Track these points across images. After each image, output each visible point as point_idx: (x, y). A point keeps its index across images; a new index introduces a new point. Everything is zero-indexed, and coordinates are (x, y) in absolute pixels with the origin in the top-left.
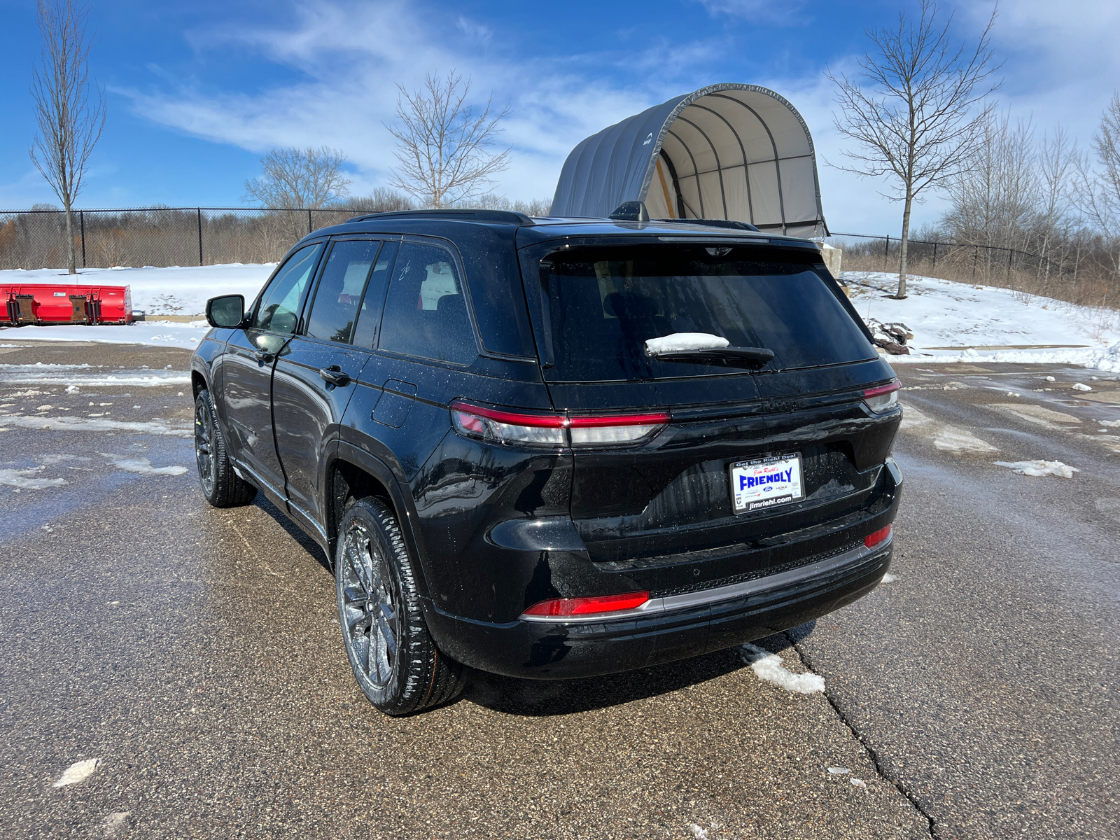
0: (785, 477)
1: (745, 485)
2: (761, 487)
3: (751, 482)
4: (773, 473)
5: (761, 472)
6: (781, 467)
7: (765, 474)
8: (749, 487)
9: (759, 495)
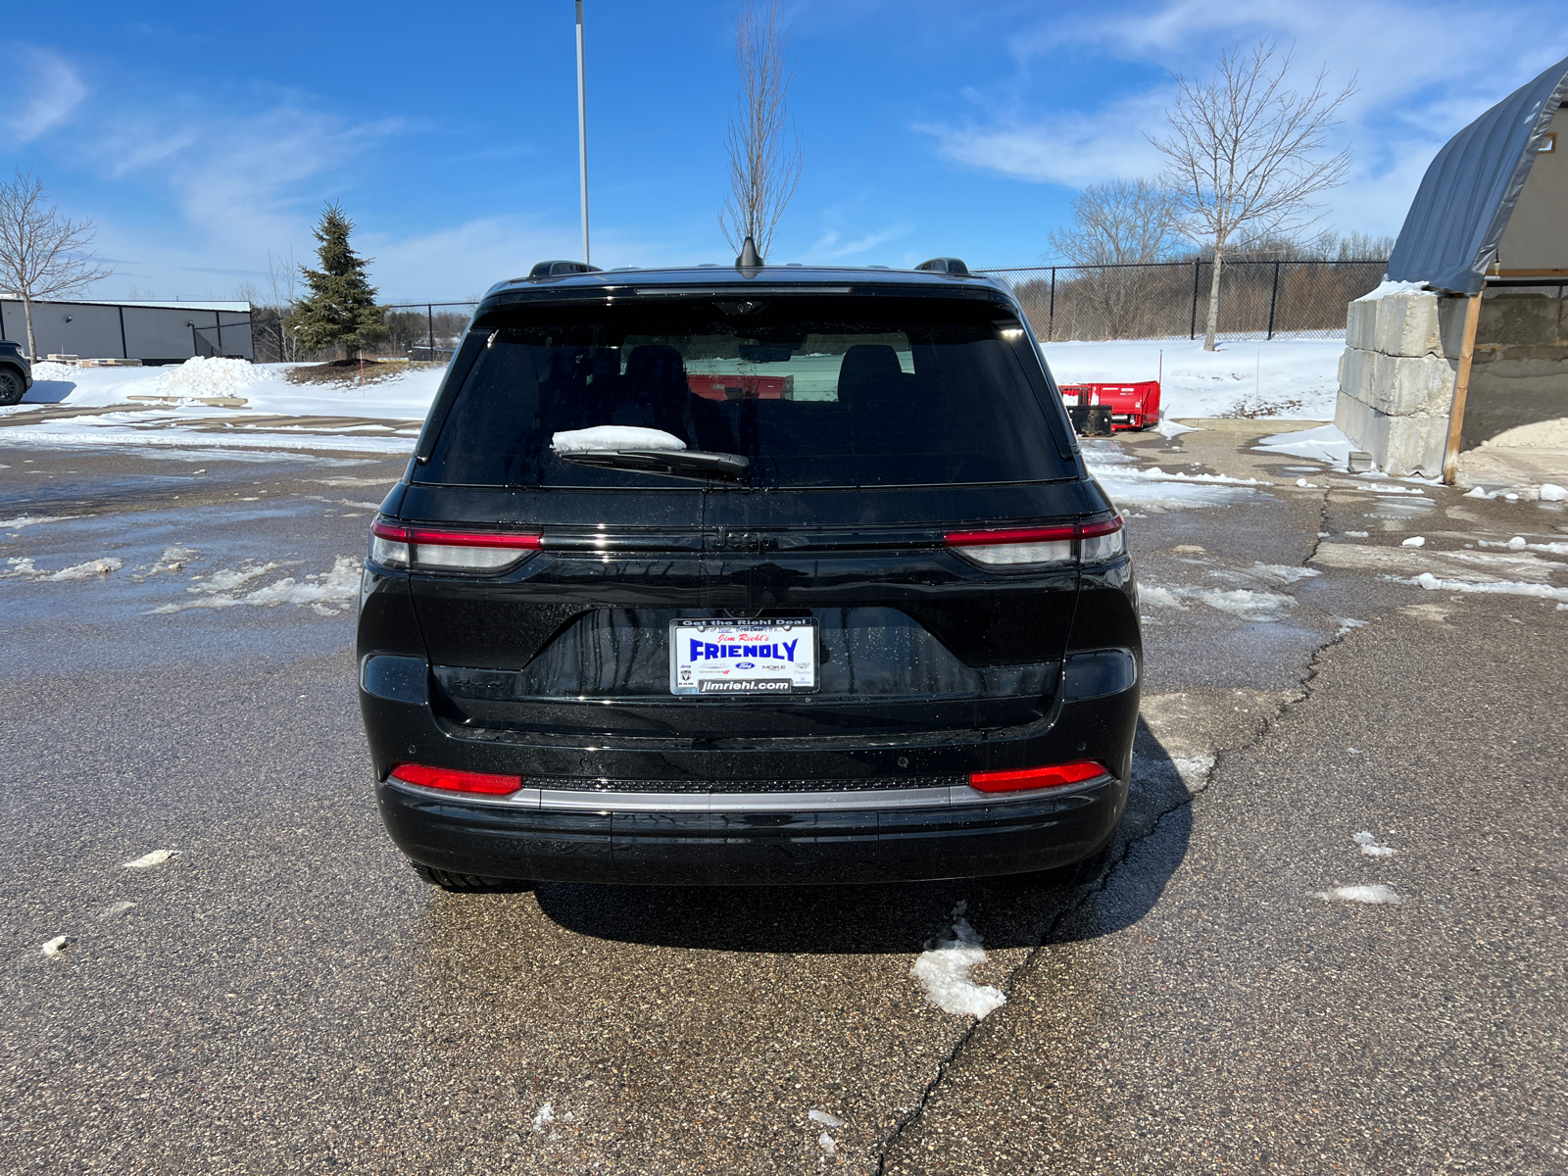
0: (782, 651)
1: (701, 654)
2: (733, 661)
3: (712, 651)
4: (758, 644)
5: (732, 639)
6: (776, 635)
7: (743, 643)
8: (707, 657)
9: (726, 672)
